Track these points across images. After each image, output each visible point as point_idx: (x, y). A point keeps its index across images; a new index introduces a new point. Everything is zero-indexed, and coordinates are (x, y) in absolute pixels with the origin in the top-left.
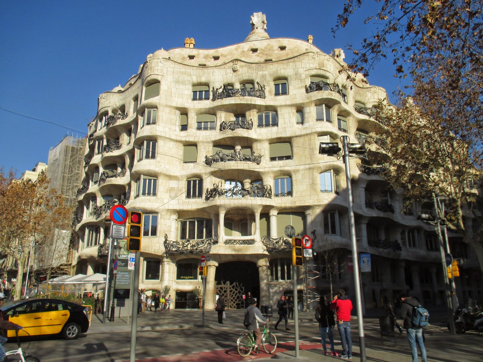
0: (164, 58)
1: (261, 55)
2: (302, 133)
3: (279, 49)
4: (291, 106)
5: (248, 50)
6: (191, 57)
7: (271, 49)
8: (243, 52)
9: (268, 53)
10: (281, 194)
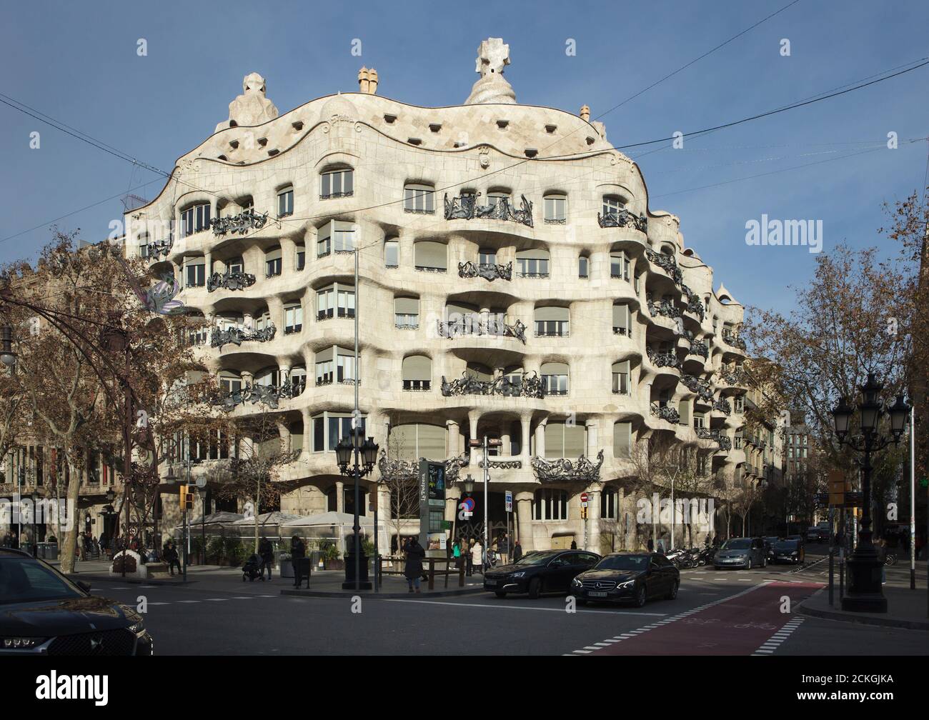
0: (360, 122)
1: (515, 136)
2: (592, 297)
3: (545, 130)
4: (574, 246)
5: (491, 122)
6: (390, 119)
7: (531, 127)
8: (482, 123)
9: (527, 133)
10: (551, 391)
